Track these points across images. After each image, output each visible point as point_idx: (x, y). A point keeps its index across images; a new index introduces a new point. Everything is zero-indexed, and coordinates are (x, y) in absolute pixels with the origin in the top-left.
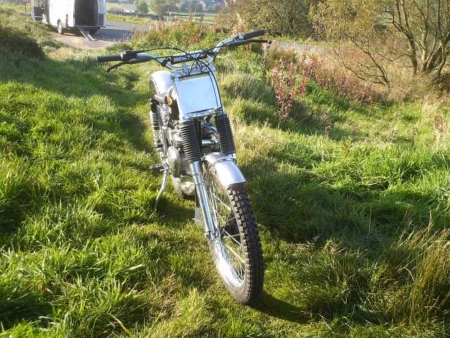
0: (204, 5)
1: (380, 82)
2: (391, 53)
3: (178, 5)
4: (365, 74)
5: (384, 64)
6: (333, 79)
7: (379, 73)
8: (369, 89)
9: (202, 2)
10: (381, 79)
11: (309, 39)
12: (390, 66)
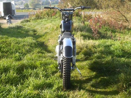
0: (50, 2)
1: (125, 22)
2: (128, 10)
3: (40, 3)
4: (119, 19)
5: (126, 15)
6: (108, 22)
7: (124, 18)
8: (122, 24)
9: (49, 1)
10: (125, 20)
11: (95, 9)
12: (128, 15)
